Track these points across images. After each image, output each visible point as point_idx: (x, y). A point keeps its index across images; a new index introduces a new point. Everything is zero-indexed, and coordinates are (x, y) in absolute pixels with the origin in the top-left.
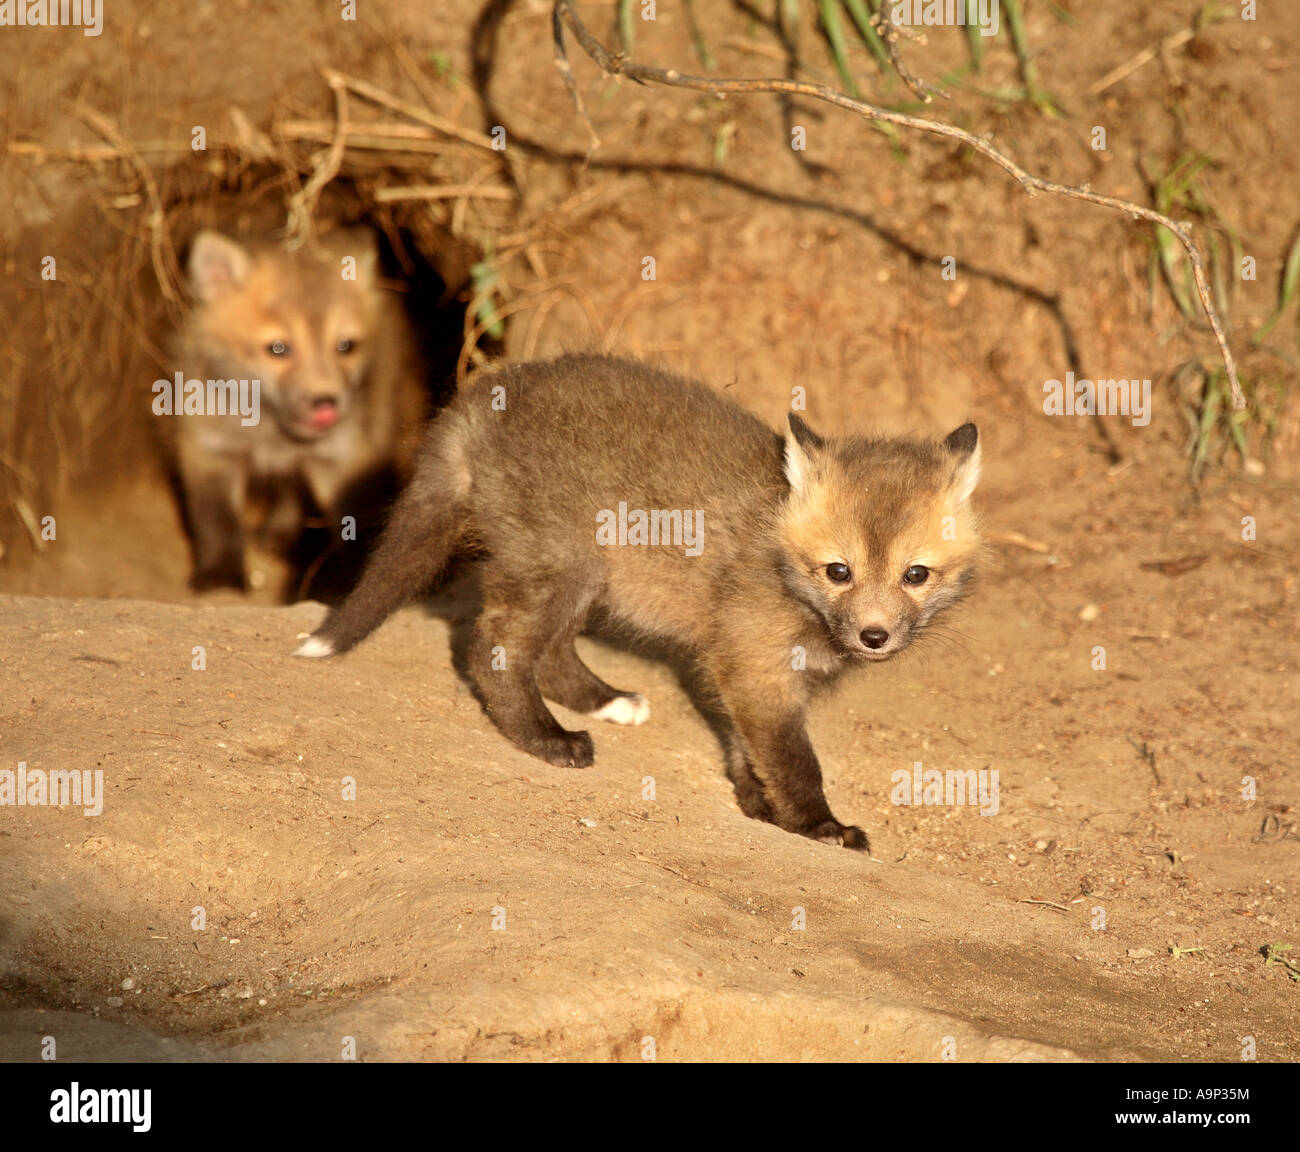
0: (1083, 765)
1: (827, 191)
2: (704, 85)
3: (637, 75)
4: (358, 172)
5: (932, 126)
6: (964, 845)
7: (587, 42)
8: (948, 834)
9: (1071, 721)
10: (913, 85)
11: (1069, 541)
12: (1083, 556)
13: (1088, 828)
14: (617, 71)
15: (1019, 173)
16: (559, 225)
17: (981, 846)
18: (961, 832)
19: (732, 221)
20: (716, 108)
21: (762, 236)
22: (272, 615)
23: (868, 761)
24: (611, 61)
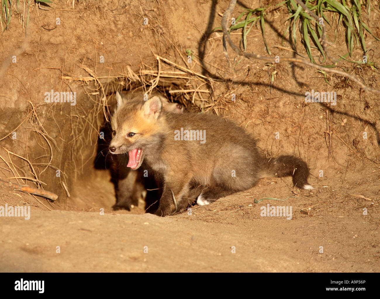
1: (305, 91)
2: (268, 59)
3: (248, 56)
4: (164, 84)
5: (337, 72)
7: (233, 46)
9: (378, 252)
10: (331, 60)
14: (242, 55)
15: (363, 86)
16: (224, 100)
19: (277, 100)
21: (284, 104)
22: (137, 217)
23: (316, 264)
24: (240, 52)
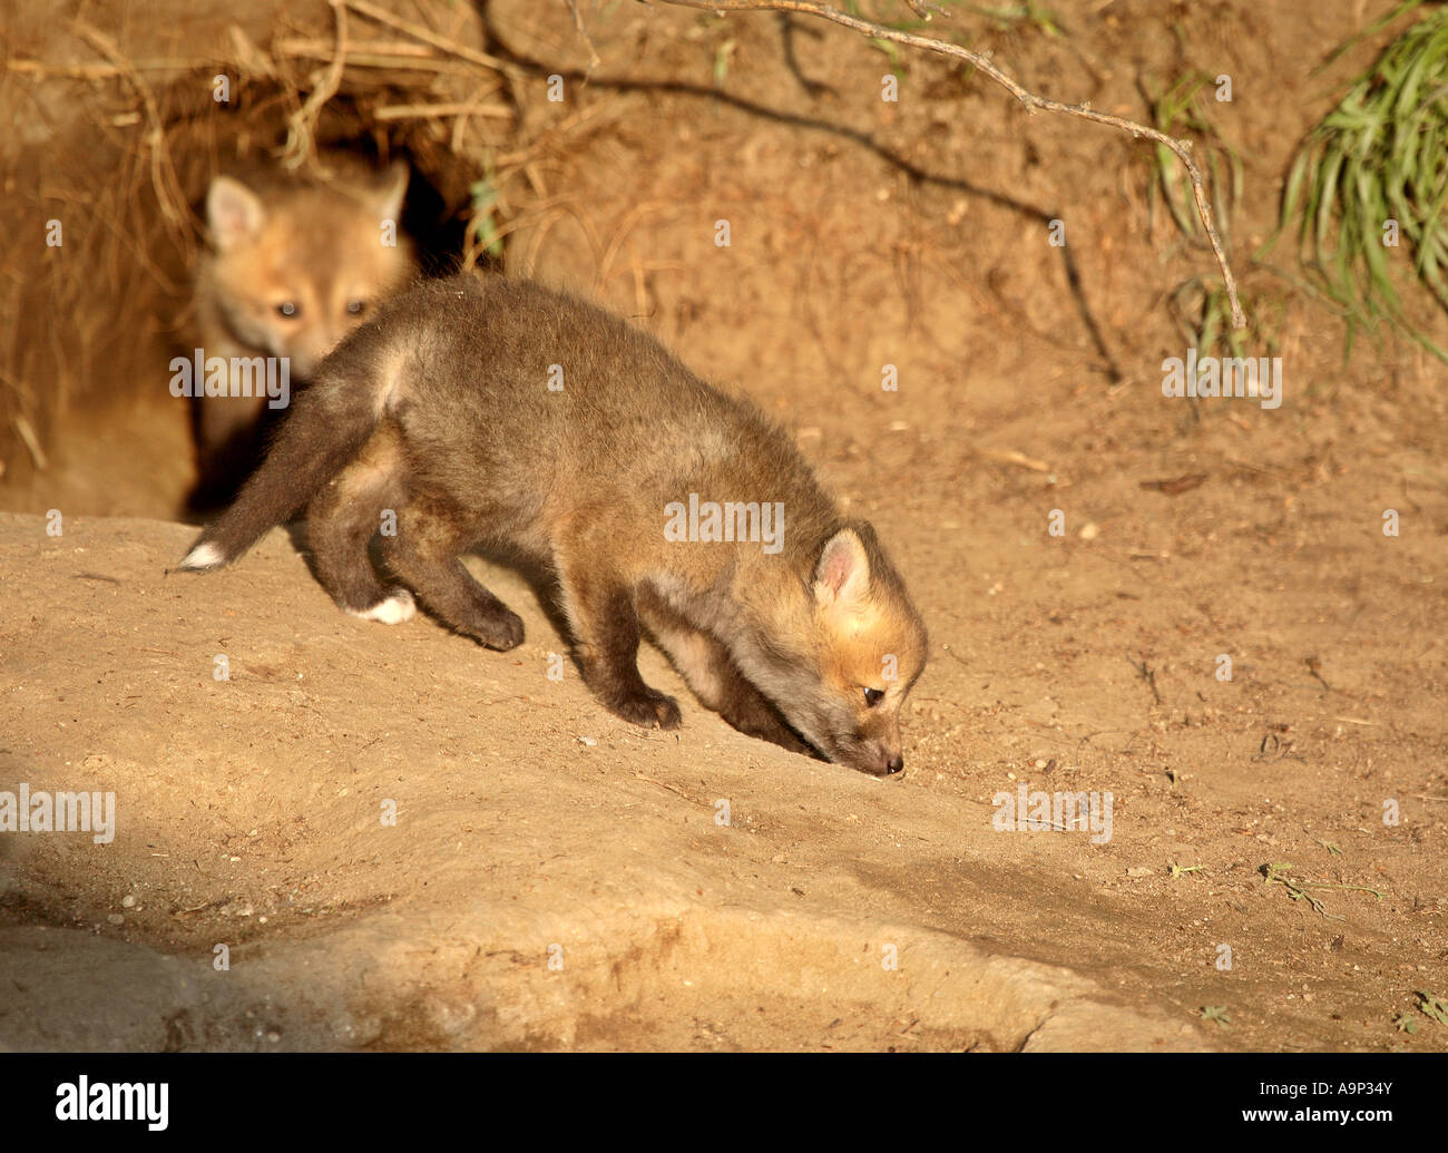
0: (1083, 684)
1: (828, 110)
2: (703, 3)
4: (359, 90)
5: (932, 44)
6: (965, 764)
8: (948, 753)
9: (1071, 640)
11: (1069, 460)
12: (1084, 475)
13: (1088, 747)
15: (1019, 91)
16: (559, 143)
17: (981, 765)
18: (960, 751)
19: (733, 139)
20: (716, 27)
21: (762, 154)
